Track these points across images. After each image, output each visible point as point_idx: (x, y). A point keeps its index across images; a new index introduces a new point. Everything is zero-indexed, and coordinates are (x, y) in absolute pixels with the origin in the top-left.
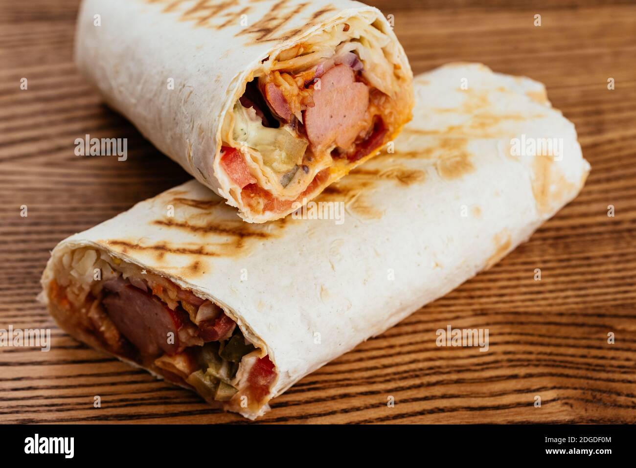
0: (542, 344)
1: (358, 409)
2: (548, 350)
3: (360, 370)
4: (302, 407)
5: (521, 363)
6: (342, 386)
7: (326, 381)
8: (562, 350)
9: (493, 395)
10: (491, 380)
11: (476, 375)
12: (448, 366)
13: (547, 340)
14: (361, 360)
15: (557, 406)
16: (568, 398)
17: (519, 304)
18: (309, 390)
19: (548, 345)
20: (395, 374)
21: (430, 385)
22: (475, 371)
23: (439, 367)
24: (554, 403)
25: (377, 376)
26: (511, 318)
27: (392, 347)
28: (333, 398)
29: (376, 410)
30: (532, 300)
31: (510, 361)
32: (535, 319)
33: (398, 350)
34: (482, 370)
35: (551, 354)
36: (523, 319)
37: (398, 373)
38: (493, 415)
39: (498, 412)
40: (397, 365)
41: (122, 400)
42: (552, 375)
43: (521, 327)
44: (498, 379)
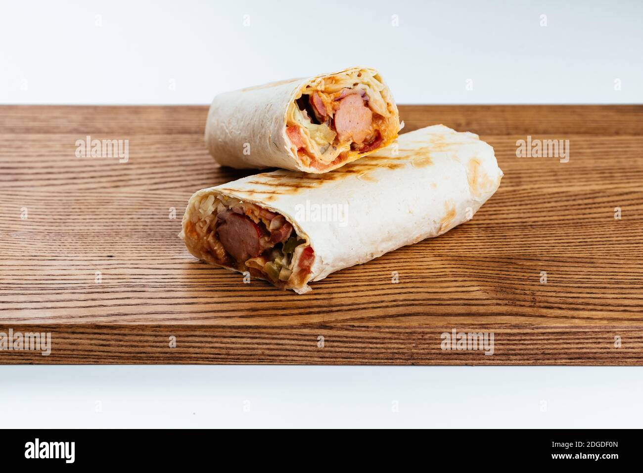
0: (473, 269)
1: (362, 291)
2: (477, 271)
3: (364, 276)
4: (330, 289)
5: (460, 276)
6: (354, 282)
7: (344, 280)
8: (485, 271)
9: (441, 287)
10: (441, 282)
11: (433, 280)
12: (417, 276)
13: (477, 267)
14: (366, 272)
15: (480, 293)
16: (486, 290)
17: (462, 253)
18: (334, 283)
19: (477, 269)
20: (385, 278)
21: (405, 283)
22: (432, 278)
23: (412, 276)
24: (478, 292)
25: (374, 279)
26: (456, 258)
27: (384, 268)
28: (348, 286)
29: (373, 292)
30: (469, 252)
31: (453, 275)
32: (470, 259)
33: (388, 269)
34: (437, 278)
35: (478, 273)
36: (463, 259)
37: (387, 278)
38: (441, 295)
39: (444, 294)
40: (387, 275)
41: (225, 284)
42: (477, 281)
43: (462, 262)
44: (446, 281)
